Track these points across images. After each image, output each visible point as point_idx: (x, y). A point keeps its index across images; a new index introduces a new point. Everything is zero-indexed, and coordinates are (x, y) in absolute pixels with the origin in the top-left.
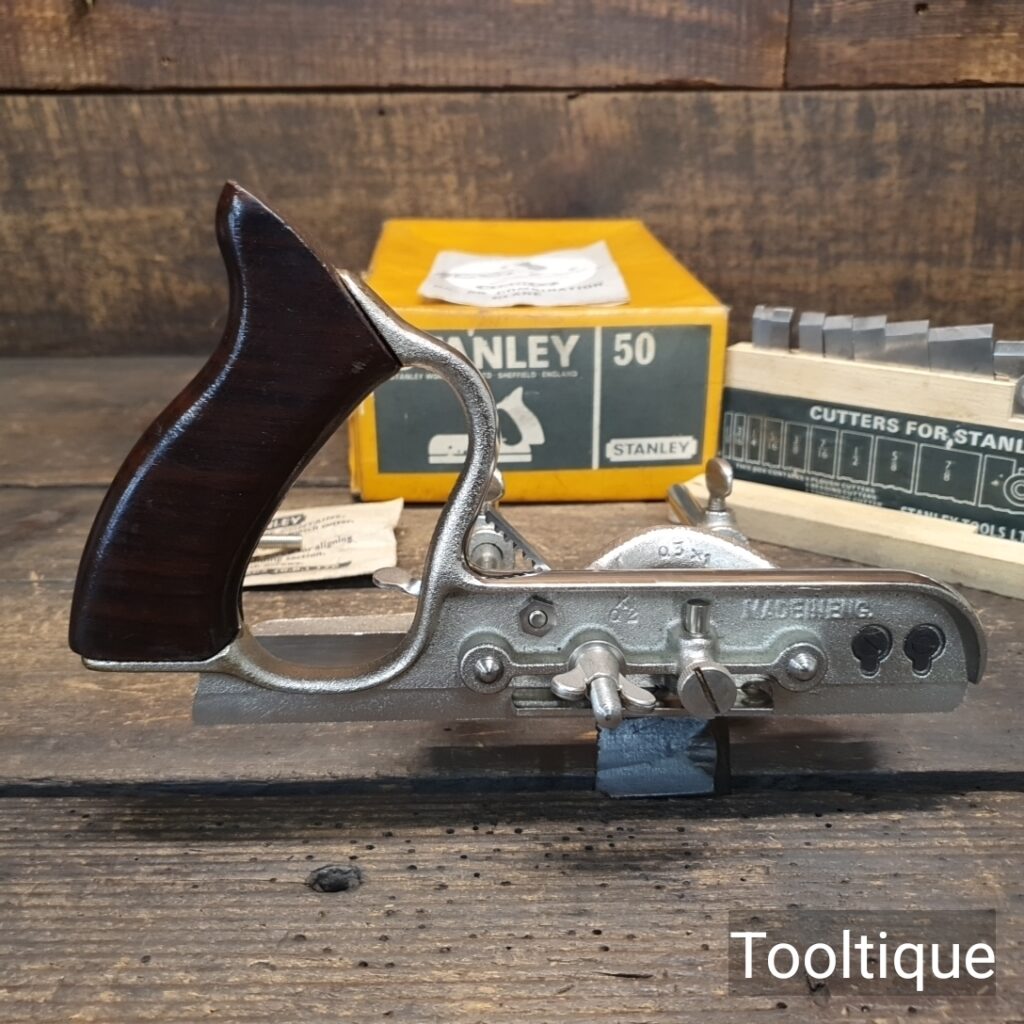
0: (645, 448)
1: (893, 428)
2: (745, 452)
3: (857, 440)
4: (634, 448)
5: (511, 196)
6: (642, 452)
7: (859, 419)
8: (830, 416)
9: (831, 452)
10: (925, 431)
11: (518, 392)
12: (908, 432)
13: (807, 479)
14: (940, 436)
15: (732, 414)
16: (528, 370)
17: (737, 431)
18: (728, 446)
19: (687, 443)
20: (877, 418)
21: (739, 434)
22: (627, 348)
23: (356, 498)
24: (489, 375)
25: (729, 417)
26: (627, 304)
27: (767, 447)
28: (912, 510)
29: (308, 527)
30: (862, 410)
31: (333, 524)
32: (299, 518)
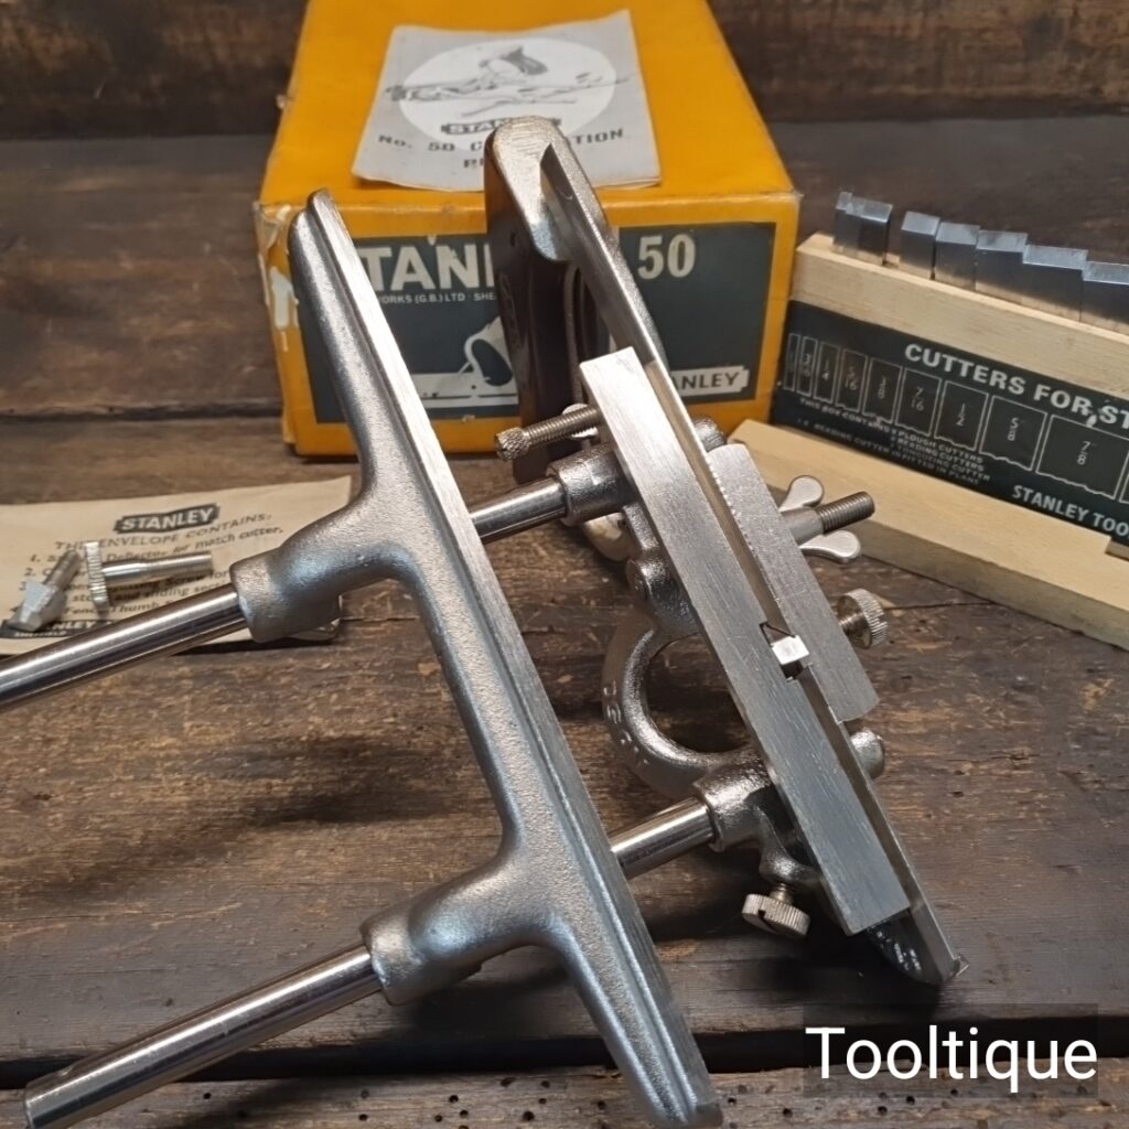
1: (1016, 389)
2: (814, 387)
3: (966, 394)
7: (971, 370)
8: (931, 359)
9: (929, 404)
10: (1061, 399)
12: (1037, 397)
13: (894, 432)
14: (1080, 409)
15: (799, 336)
17: (805, 358)
18: (790, 375)
19: (736, 374)
20: (995, 373)
21: (807, 362)
22: (657, 257)
23: (292, 450)
24: (461, 297)
25: (795, 339)
26: (657, 185)
27: (843, 384)
28: (1028, 491)
29: (222, 533)
30: (977, 360)
31: (254, 533)
32: (210, 510)
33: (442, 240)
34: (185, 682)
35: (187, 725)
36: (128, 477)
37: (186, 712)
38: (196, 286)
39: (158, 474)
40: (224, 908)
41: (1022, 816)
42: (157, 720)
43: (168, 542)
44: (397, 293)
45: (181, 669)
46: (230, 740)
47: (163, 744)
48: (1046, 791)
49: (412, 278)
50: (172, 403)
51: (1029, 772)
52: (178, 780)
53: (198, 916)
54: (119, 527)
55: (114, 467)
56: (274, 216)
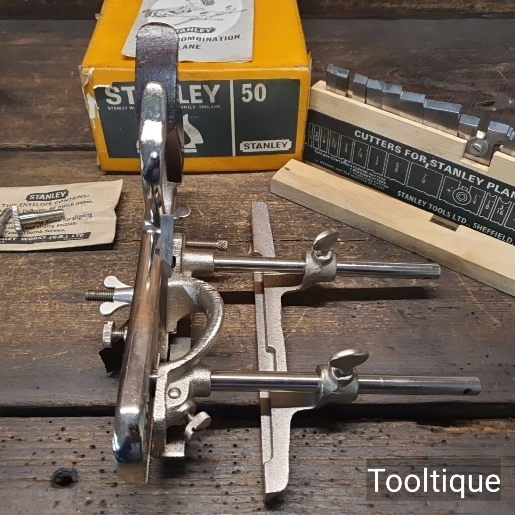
0: (262, 146)
1: (398, 151)
2: (320, 146)
3: (379, 153)
4: (256, 146)
6: (261, 147)
7: (380, 142)
8: (365, 137)
9: (364, 156)
10: (415, 156)
12: (406, 155)
13: (351, 166)
14: (422, 161)
15: (313, 124)
16: (190, 104)
17: (315, 134)
18: (310, 140)
20: (389, 144)
21: (317, 136)
22: (250, 93)
23: (99, 168)
25: (311, 126)
26: (251, 62)
27: (331, 146)
28: (404, 193)
29: (69, 202)
30: (382, 138)
31: (82, 203)
32: (65, 192)
34: (51, 263)
35: (51, 281)
37: (51, 276)
38: (66, 91)
39: (46, 175)
40: (61, 353)
41: (378, 326)
42: (39, 278)
43: (48, 205)
45: (50, 258)
46: (68, 287)
47: (41, 288)
48: (389, 317)
50: (54, 144)
51: (384, 309)
52: (47, 303)
53: (51, 355)
54: (28, 198)
55: (28, 172)
56: (87, 72)
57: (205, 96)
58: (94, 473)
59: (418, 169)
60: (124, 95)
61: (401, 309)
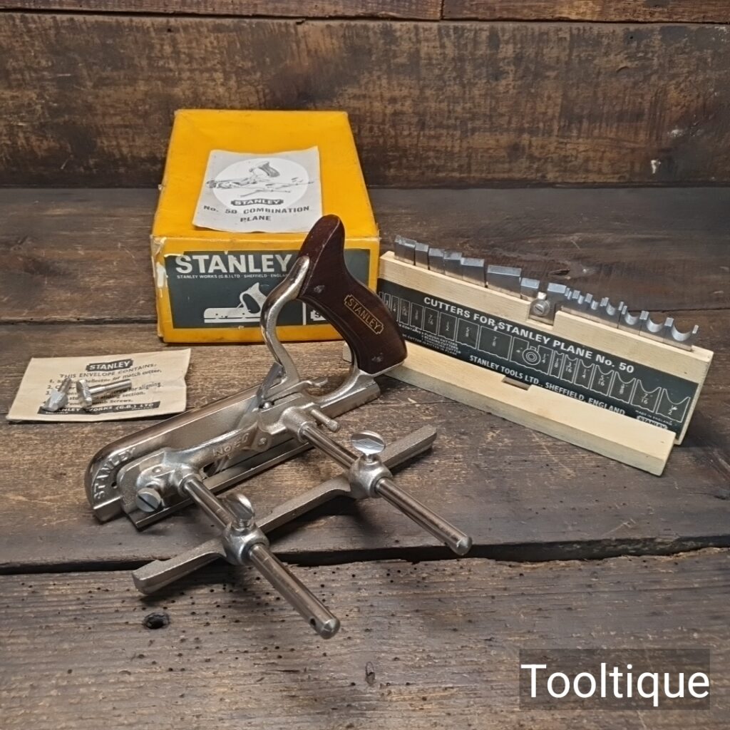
1: (467, 315)
3: (448, 318)
5: (260, 87)
7: (449, 308)
8: (434, 303)
9: (435, 322)
10: (483, 320)
11: (257, 285)
12: (475, 319)
13: (423, 333)
14: (491, 323)
15: (383, 293)
16: (262, 273)
20: (458, 309)
21: (387, 304)
23: (161, 339)
24: (238, 276)
25: (381, 294)
27: (401, 314)
28: (476, 358)
29: (135, 372)
30: (452, 304)
31: (149, 372)
32: (129, 362)
33: (230, 253)
36: (89, 349)
38: (115, 263)
39: (102, 347)
41: (455, 479)
44: (211, 274)
48: (466, 470)
49: (217, 268)
50: (107, 317)
51: (460, 463)
54: (88, 368)
55: (82, 345)
56: (159, 241)
57: (276, 265)
58: (185, 615)
59: (487, 331)
60: (195, 264)
61: (477, 463)
